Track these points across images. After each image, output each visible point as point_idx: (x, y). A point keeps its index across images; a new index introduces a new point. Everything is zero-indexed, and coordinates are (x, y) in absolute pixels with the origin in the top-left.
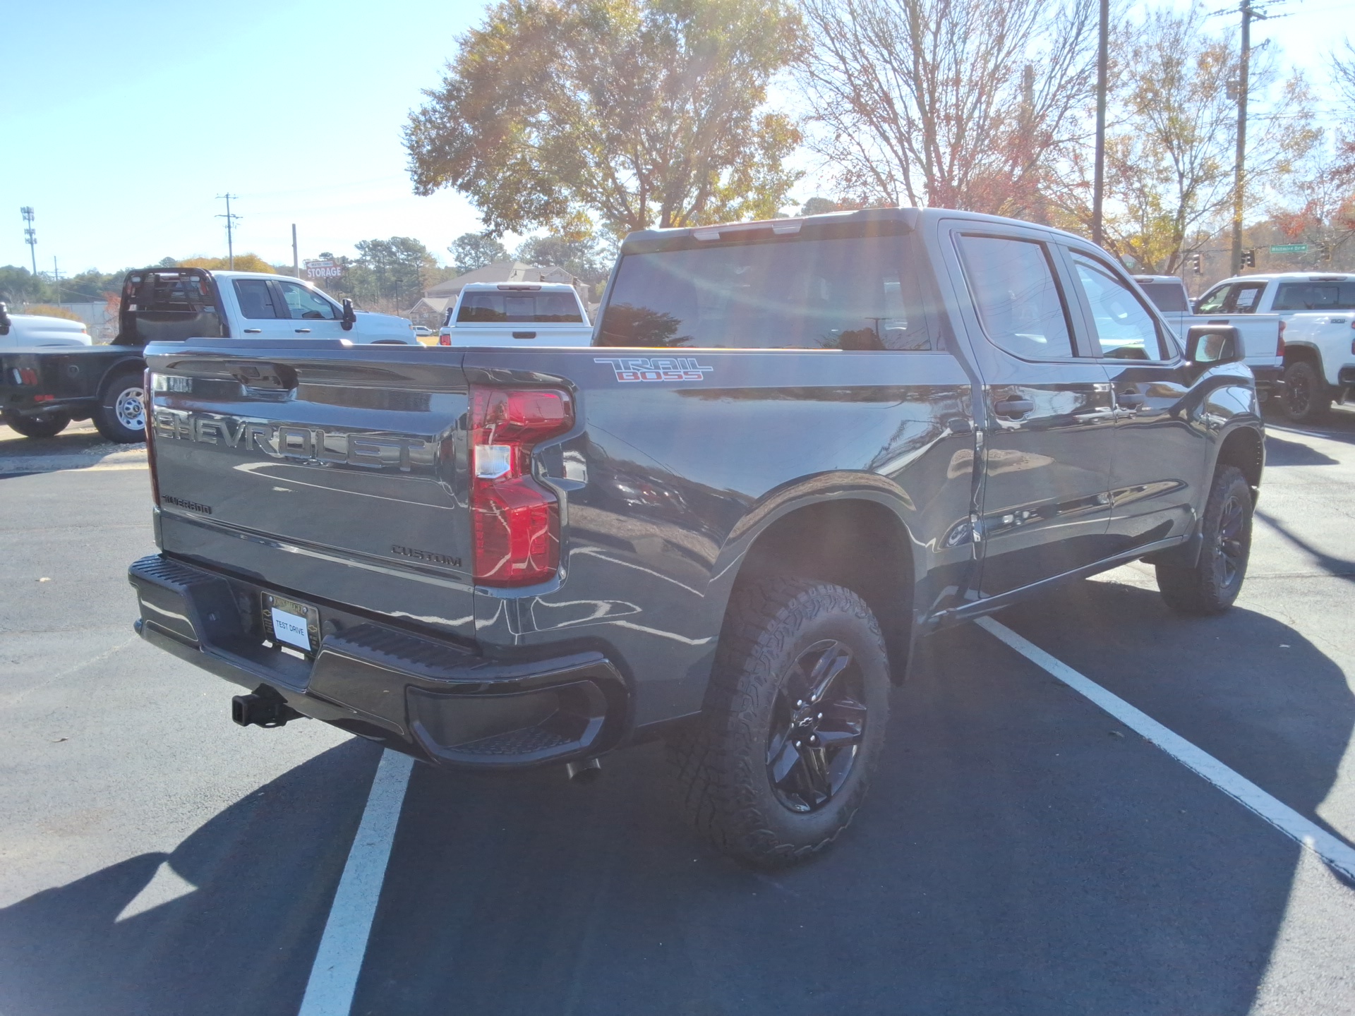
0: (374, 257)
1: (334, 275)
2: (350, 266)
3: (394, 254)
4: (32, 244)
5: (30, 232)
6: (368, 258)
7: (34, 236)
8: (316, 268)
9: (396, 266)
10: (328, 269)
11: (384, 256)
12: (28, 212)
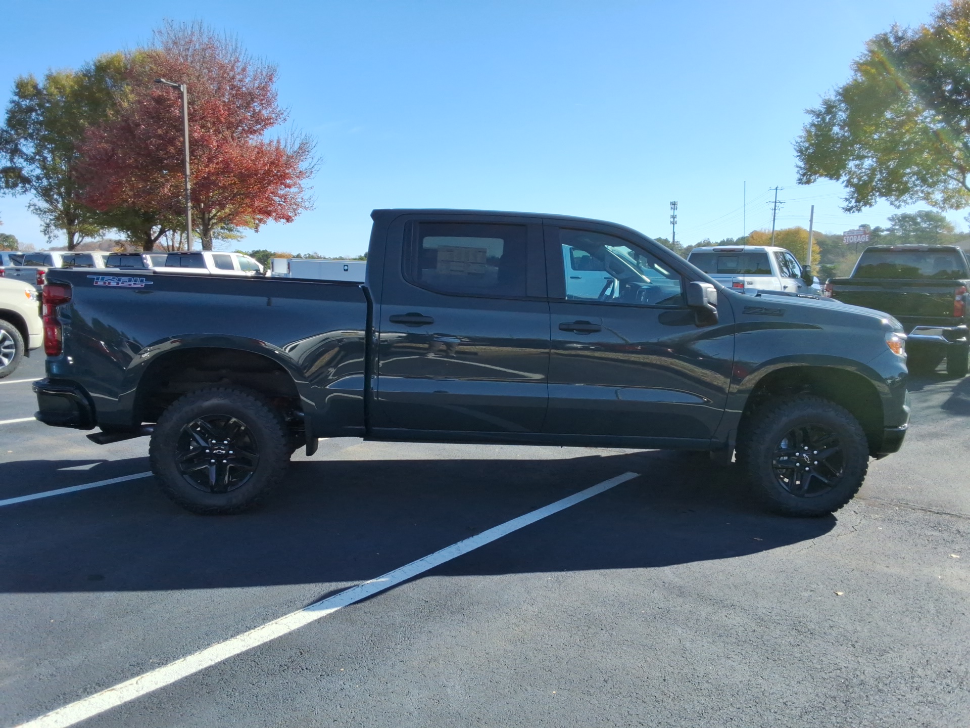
0: (901, 226)
1: (863, 241)
2: (882, 234)
3: (919, 224)
4: (674, 224)
5: (674, 217)
6: (897, 227)
7: (675, 220)
8: (850, 236)
9: (919, 233)
10: (859, 236)
11: (910, 225)
12: (674, 205)
